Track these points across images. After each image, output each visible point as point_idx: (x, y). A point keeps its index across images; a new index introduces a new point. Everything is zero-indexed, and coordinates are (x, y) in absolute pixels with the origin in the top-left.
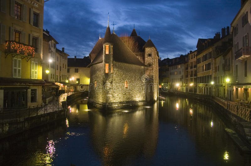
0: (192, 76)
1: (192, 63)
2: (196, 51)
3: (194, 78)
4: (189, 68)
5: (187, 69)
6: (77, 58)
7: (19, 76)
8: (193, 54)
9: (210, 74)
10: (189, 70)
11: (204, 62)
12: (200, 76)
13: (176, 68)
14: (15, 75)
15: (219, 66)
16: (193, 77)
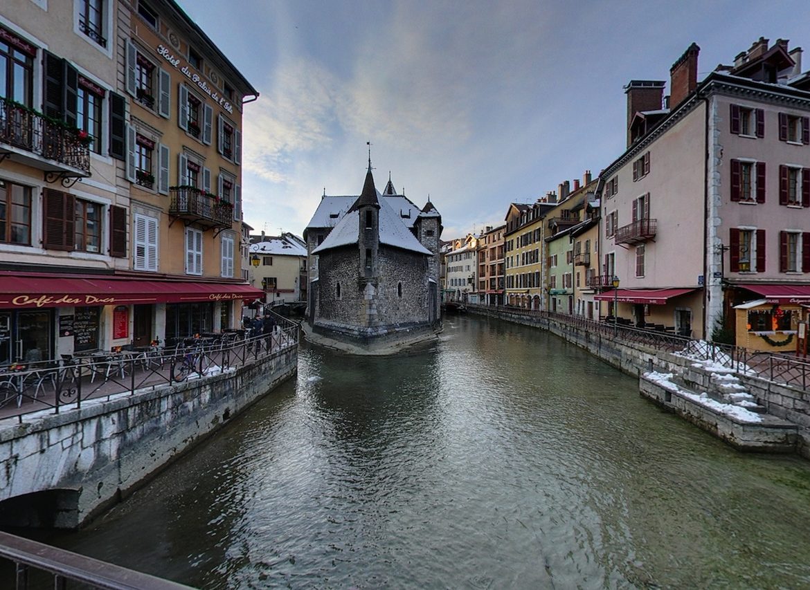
0: (495, 275)
1: (493, 249)
2: (504, 227)
3: (498, 278)
4: (487, 260)
5: (483, 260)
6: (266, 235)
7: (198, 271)
8: (497, 233)
9: (537, 271)
10: (488, 262)
11: (524, 247)
12: (512, 275)
13: (458, 258)
14: (191, 269)
15: (556, 256)
16: (496, 277)
